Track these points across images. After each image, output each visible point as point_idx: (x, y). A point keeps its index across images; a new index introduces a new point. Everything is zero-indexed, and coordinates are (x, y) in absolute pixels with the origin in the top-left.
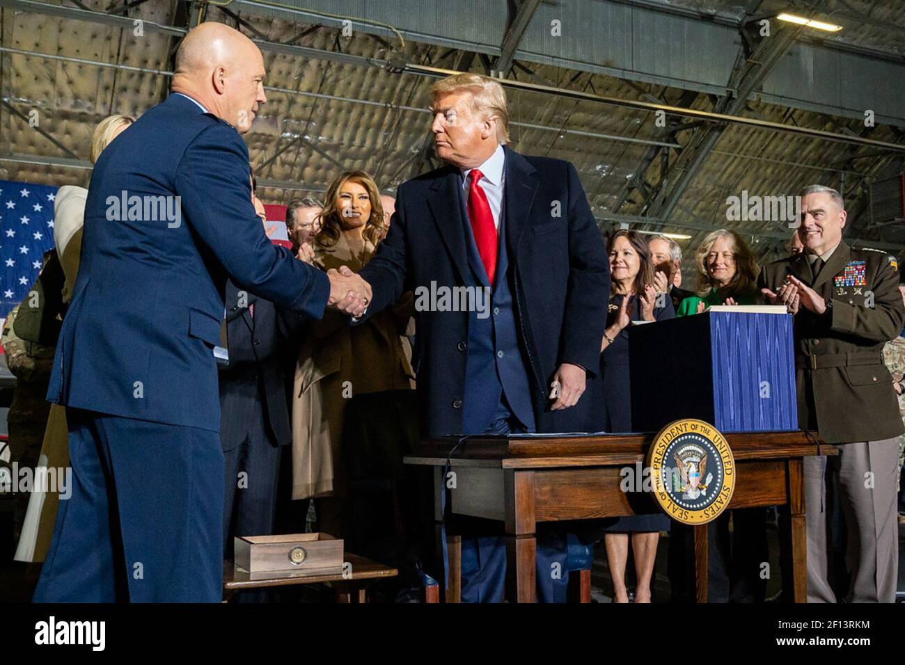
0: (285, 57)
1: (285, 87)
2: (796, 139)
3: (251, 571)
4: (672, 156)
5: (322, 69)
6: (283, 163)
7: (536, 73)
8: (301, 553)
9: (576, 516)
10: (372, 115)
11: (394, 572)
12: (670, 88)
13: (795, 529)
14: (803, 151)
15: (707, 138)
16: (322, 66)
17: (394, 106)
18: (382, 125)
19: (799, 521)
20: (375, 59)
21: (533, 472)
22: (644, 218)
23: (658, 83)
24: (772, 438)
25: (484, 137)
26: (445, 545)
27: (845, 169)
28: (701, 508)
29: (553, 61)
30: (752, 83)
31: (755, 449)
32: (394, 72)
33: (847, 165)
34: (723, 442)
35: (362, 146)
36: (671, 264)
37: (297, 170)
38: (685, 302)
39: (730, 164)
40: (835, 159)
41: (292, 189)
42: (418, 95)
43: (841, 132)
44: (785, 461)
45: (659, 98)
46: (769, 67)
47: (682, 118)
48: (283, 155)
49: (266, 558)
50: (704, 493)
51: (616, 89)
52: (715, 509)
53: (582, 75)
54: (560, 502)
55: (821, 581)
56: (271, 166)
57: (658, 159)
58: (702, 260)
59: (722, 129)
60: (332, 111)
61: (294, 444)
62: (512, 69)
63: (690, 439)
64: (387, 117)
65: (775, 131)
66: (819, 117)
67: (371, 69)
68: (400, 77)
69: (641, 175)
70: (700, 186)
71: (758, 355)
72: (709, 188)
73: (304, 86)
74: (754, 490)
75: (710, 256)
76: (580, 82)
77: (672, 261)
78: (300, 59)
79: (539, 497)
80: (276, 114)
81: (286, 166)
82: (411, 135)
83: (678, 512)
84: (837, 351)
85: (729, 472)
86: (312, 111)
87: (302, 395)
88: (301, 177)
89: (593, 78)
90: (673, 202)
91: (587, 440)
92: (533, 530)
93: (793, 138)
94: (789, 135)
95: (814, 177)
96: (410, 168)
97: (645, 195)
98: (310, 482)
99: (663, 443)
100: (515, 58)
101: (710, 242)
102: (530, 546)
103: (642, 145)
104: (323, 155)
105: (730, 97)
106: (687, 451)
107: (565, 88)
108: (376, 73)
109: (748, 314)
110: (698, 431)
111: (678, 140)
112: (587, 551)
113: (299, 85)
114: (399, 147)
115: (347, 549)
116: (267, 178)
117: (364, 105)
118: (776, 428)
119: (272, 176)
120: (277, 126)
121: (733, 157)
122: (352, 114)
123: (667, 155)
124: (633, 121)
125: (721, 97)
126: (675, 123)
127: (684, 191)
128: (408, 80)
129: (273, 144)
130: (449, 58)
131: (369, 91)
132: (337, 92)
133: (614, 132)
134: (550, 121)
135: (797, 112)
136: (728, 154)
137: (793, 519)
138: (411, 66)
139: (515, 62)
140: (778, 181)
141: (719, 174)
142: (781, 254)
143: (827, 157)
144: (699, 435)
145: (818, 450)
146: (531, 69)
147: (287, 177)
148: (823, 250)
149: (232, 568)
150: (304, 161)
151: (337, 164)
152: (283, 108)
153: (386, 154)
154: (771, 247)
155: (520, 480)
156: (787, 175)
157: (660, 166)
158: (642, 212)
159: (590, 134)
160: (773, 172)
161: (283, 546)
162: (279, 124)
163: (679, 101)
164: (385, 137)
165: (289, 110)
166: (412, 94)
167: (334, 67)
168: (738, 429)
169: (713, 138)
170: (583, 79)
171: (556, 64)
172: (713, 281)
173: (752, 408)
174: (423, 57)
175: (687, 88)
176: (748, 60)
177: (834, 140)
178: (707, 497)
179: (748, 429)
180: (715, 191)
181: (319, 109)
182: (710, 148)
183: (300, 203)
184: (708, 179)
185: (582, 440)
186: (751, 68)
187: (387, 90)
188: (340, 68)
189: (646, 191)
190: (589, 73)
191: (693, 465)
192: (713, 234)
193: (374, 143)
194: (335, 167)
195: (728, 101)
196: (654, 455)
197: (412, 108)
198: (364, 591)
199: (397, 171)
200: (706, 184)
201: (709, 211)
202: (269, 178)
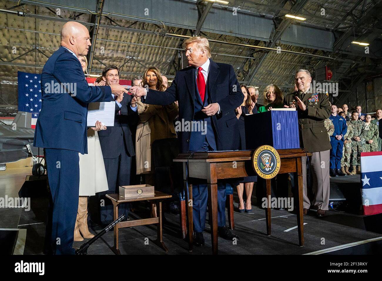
0: (126, 32)
1: (127, 42)
2: (292, 55)
3: (125, 197)
4: (252, 61)
5: (138, 36)
6: (127, 66)
7: (208, 35)
8: (141, 191)
9: (230, 177)
10: (155, 50)
11: (171, 196)
12: (251, 39)
13: (299, 180)
14: (294, 59)
15: (263, 56)
16: (139, 35)
17: (162, 47)
18: (158, 54)
19: (300, 177)
20: (156, 32)
21: (216, 163)
22: (243, 82)
23: (247, 38)
24: (292, 151)
25: (202, 56)
26: (187, 187)
27: (308, 65)
28: (270, 174)
29: (213, 31)
30: (277, 38)
31: (286, 154)
32: (162, 36)
33: (308, 63)
34: (276, 153)
35: (152, 60)
36: (255, 96)
37: (131, 68)
38: (260, 108)
39: (271, 64)
40: (304, 61)
41: (129, 75)
42: (170, 43)
43: (306, 53)
44: (296, 158)
45: (248, 43)
46: (283, 32)
47: (255, 49)
48: (126, 64)
49: (130, 193)
50: (271, 169)
51: (234, 40)
52: (274, 174)
53: (222, 36)
54: (225, 173)
55: (305, 196)
56: (123, 67)
57: (247, 63)
58: (265, 94)
59: (268, 52)
60: (142, 49)
61: (136, 156)
62: (200, 34)
63: (266, 152)
64: (160, 51)
65: (285, 53)
66: (299, 48)
67: (154, 35)
68: (164, 38)
69: (242, 68)
70: (261, 71)
71: (287, 124)
72: (264, 71)
73: (133, 41)
74: (286, 167)
75: (268, 93)
76: (222, 38)
77: (256, 95)
78: (131, 32)
79: (218, 171)
80: (124, 51)
81: (128, 67)
82: (168, 56)
83: (263, 175)
84: (310, 123)
85: (278, 162)
86: (136, 49)
87: (138, 141)
88: (133, 71)
89: (226, 37)
90: (253, 76)
91: (233, 152)
92: (216, 182)
93: (291, 55)
94: (290, 54)
95: (298, 67)
96: (167, 67)
97: (244, 74)
98: (142, 168)
99: (257, 153)
100: (201, 31)
101: (268, 88)
102: (215, 187)
103: (242, 58)
104: (140, 64)
105: (270, 42)
106: (265, 155)
107: (217, 40)
108: (156, 36)
109: (283, 111)
110: (268, 149)
111: (254, 56)
112: (232, 188)
113: (131, 41)
114: (164, 60)
115: (155, 189)
116: (121, 71)
117: (152, 47)
118: (293, 148)
119: (123, 71)
120: (124, 55)
121: (271, 62)
122: (148, 50)
123: (250, 61)
124: (239, 50)
125: (267, 42)
126: (253, 51)
127: (256, 73)
128: (166, 39)
129: (124, 60)
130: (180, 31)
131: (154, 43)
132: (144, 43)
133: (233, 54)
134: (213, 51)
135: (292, 46)
136: (270, 60)
137: (298, 177)
138: (167, 34)
139: (201, 32)
140: (286, 69)
141: (267, 67)
142: (287, 93)
143: (302, 61)
144: (269, 150)
145: (306, 154)
146: (206, 34)
147: (128, 71)
148: (304, 90)
149: (118, 196)
150: (133, 65)
151: (144, 66)
152: (126, 49)
153: (160, 63)
154: (284, 90)
155: (212, 166)
156: (289, 67)
157: (248, 65)
158: (243, 79)
159: (225, 55)
160: (284, 66)
161: (135, 189)
162: (125, 54)
163: (254, 44)
164: (159, 57)
165: (128, 49)
166: (168, 43)
167: (142, 35)
168: (281, 148)
169: (265, 55)
170: (223, 37)
171: (214, 32)
172: (269, 101)
173: (285, 141)
174: (171, 31)
175: (257, 39)
176: (276, 30)
177: (304, 55)
178: (271, 170)
179: (284, 148)
180: (266, 73)
181: (138, 48)
182: (264, 59)
183: (136, 79)
184: (264, 69)
185: (232, 153)
186: (277, 32)
187: (160, 42)
188: (144, 35)
189: (244, 73)
190: (225, 35)
191: (267, 160)
192: (269, 86)
193: (156, 59)
194: (143, 67)
195: (270, 43)
196: (255, 157)
197: (168, 48)
198: (161, 202)
199: (164, 68)
200: (263, 70)
201: (264, 79)
202: (122, 71)
